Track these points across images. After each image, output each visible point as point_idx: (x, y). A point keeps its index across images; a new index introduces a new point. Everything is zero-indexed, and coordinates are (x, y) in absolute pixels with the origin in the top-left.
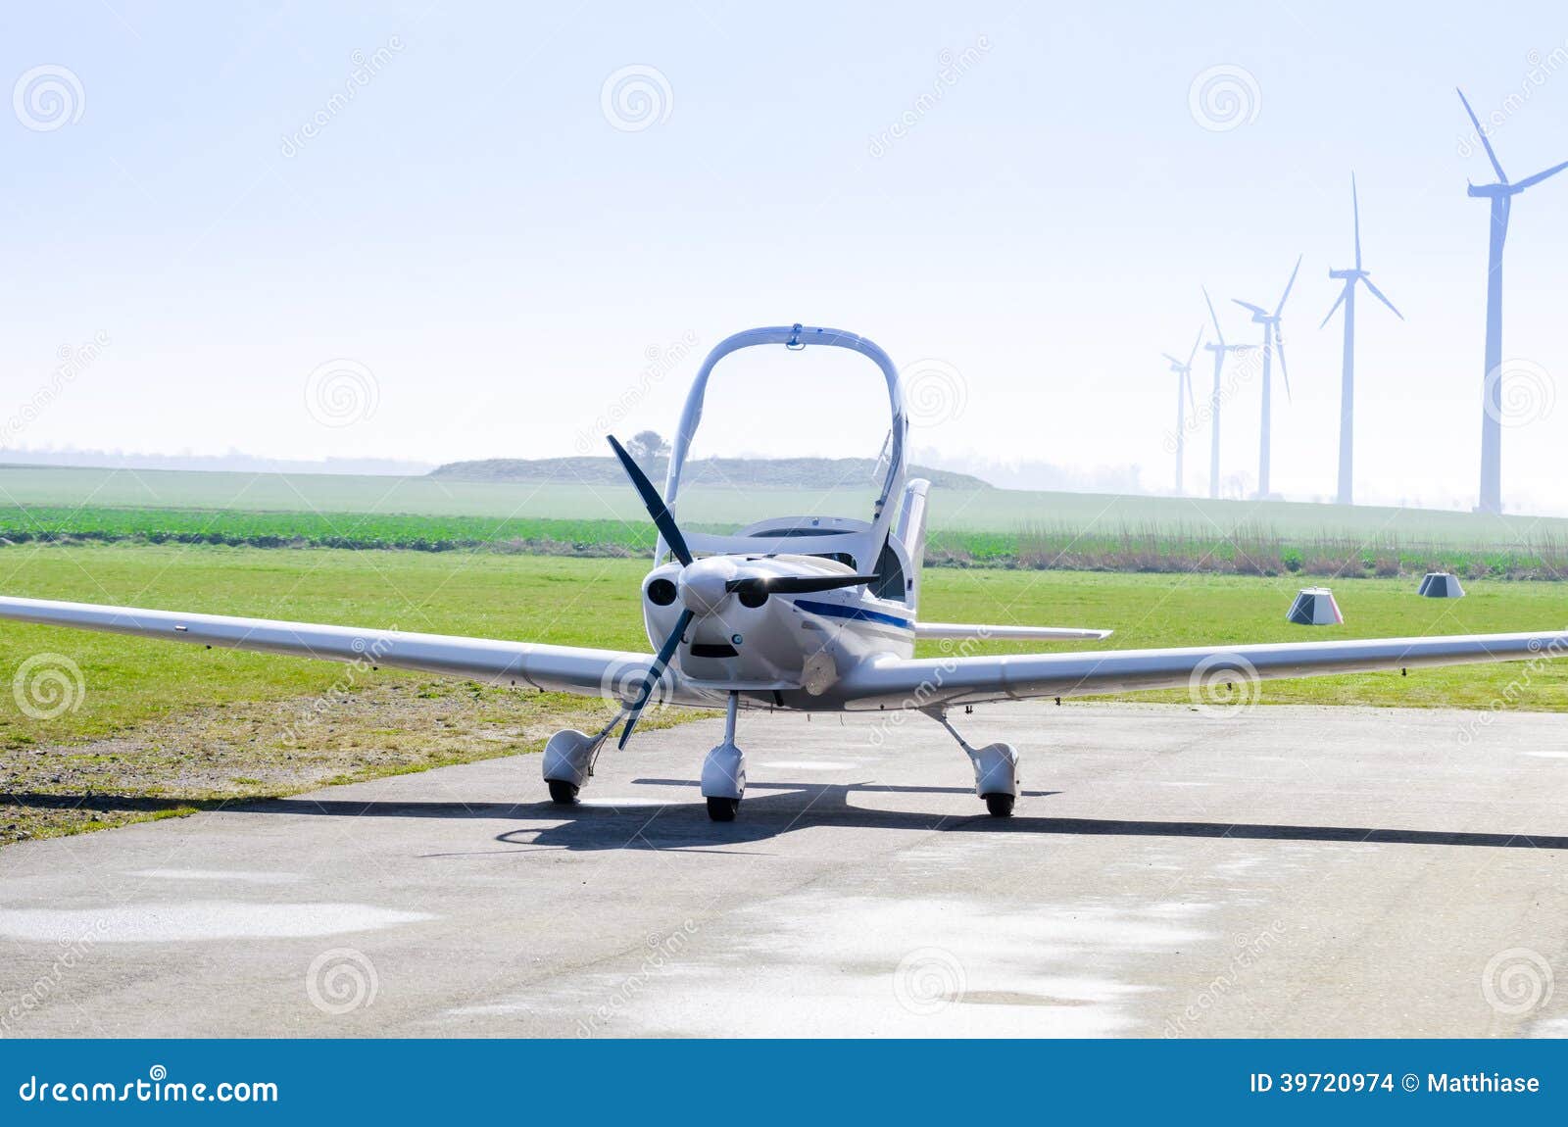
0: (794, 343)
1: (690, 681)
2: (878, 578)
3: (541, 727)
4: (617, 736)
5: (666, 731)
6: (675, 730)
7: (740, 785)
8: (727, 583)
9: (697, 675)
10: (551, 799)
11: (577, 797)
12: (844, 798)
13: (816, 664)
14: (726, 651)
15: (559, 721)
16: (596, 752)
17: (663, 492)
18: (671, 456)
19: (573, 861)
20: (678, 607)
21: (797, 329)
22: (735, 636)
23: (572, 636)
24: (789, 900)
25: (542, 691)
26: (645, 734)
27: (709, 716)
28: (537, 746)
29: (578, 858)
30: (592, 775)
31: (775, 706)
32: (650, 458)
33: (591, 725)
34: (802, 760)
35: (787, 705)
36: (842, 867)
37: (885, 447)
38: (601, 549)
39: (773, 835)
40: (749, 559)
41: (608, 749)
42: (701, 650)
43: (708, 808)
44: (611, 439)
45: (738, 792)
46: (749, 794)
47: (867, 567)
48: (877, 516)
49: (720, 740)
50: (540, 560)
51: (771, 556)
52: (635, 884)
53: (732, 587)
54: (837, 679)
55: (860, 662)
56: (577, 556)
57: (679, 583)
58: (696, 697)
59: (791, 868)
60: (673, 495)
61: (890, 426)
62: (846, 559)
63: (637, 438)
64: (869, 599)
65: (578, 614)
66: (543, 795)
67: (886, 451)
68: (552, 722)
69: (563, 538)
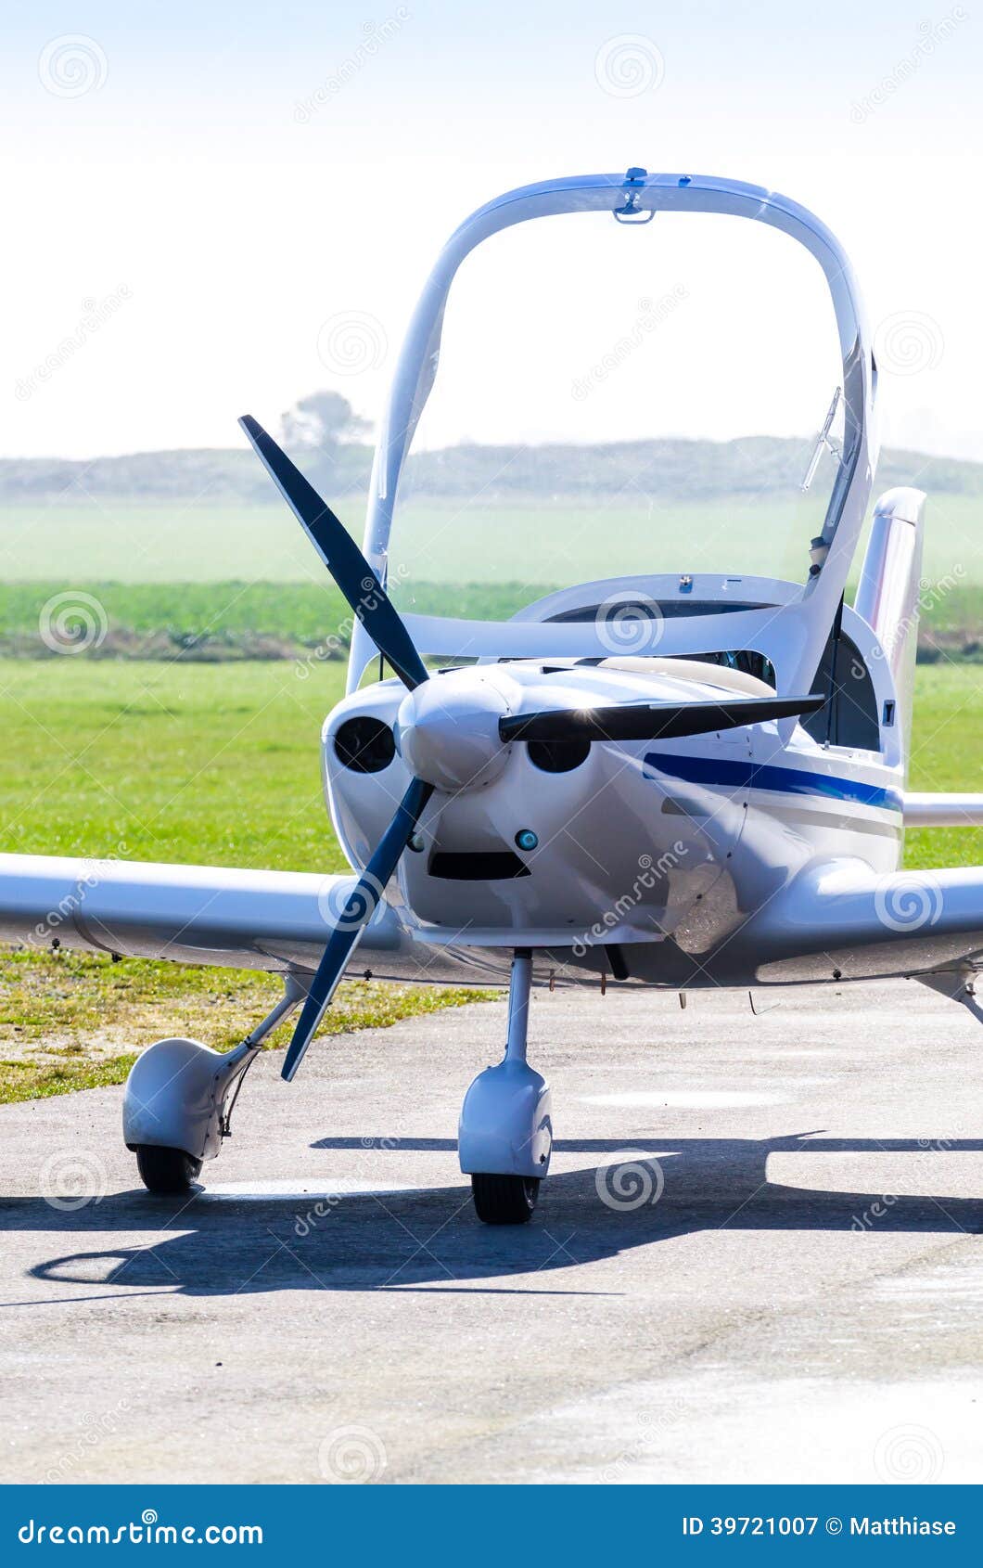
0: (630, 209)
1: (428, 930)
2: (821, 702)
3: (118, 1031)
4: (277, 1046)
5: (380, 1032)
6: (399, 1029)
7: (542, 1144)
8: (502, 722)
9: (444, 919)
10: (143, 1186)
11: (199, 1181)
12: (761, 1167)
13: (696, 887)
14: (503, 864)
15: (153, 1017)
16: (236, 1082)
17: (360, 528)
18: (377, 440)
19: (193, 1318)
20: (398, 776)
21: (635, 178)
22: (525, 831)
23: (176, 833)
24: (648, 1390)
25: (116, 958)
26: (337, 1041)
27: (471, 997)
28: (108, 1073)
29: (204, 1313)
30: (228, 1134)
31: (610, 977)
32: (329, 445)
33: (223, 1024)
34: (673, 1088)
35: (638, 977)
36: (758, 1316)
37: (827, 427)
38: (230, 643)
39: (615, 1253)
40: (547, 670)
41: (259, 1076)
42: (449, 864)
43: (477, 1200)
44: (250, 425)
45: (538, 1161)
46: (562, 1164)
47: (798, 680)
48: (815, 570)
49: (495, 1049)
50: (105, 670)
51: (593, 662)
52: (323, 1365)
53: (512, 729)
54: (738, 916)
55: (790, 878)
56: (181, 660)
57: (401, 724)
58: (442, 964)
59: (653, 1322)
60: (381, 541)
61: (838, 378)
62: (752, 663)
63: (303, 406)
64: (802, 746)
65: (184, 785)
66: (126, 1177)
67: (832, 433)
68: (140, 1021)
69: (149, 621)
